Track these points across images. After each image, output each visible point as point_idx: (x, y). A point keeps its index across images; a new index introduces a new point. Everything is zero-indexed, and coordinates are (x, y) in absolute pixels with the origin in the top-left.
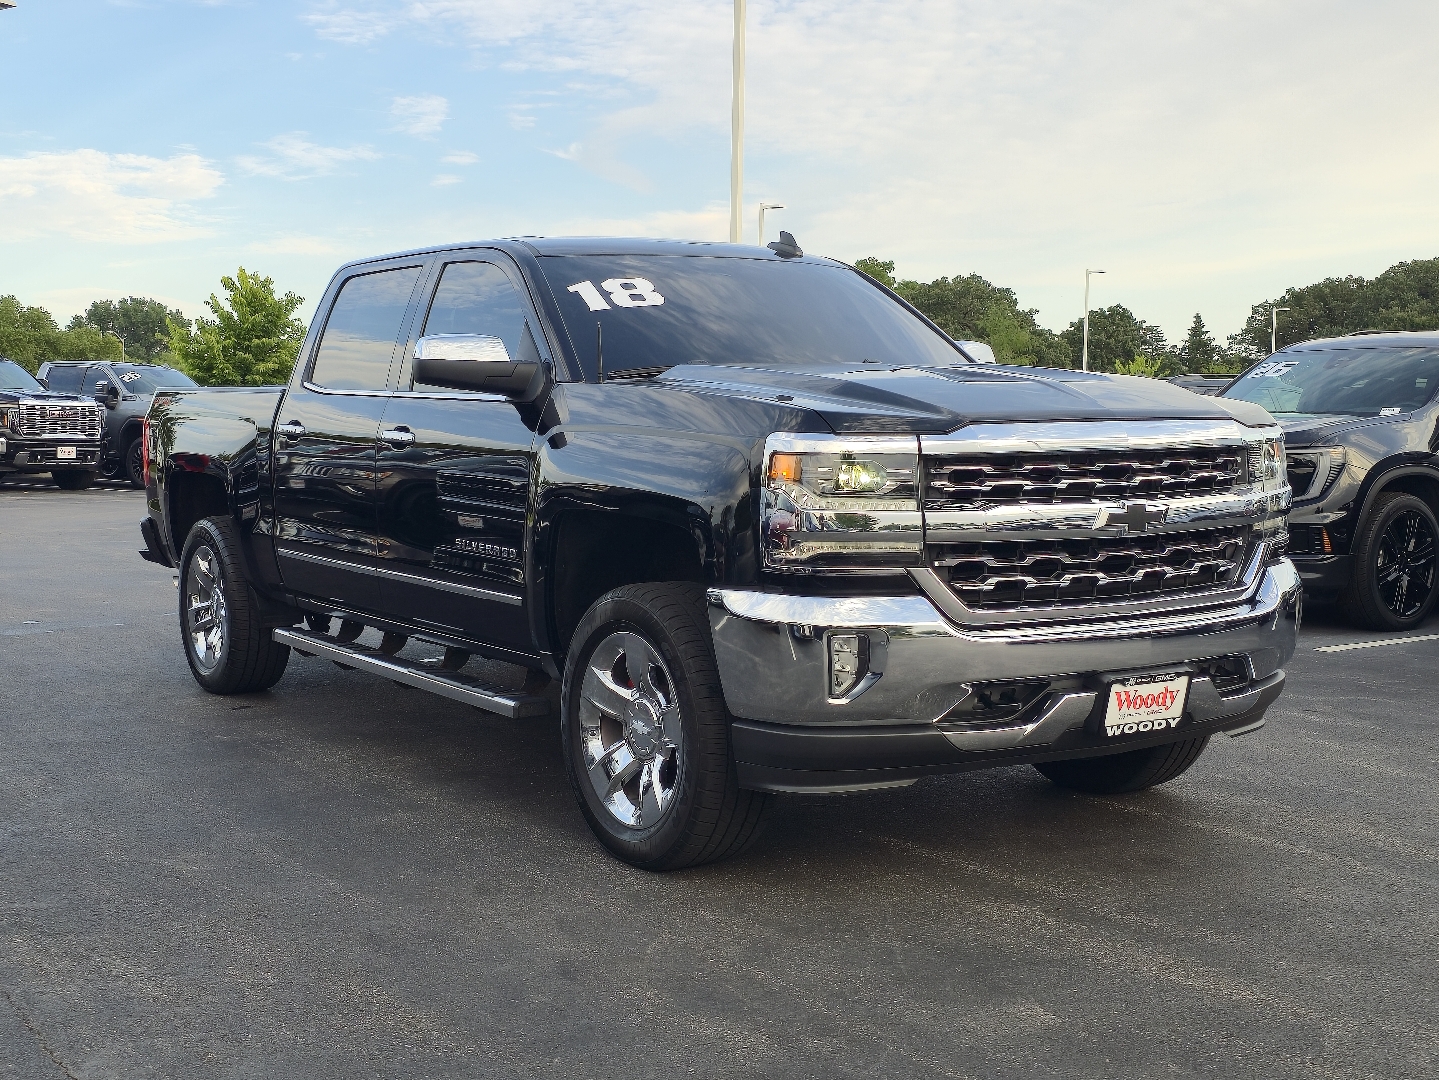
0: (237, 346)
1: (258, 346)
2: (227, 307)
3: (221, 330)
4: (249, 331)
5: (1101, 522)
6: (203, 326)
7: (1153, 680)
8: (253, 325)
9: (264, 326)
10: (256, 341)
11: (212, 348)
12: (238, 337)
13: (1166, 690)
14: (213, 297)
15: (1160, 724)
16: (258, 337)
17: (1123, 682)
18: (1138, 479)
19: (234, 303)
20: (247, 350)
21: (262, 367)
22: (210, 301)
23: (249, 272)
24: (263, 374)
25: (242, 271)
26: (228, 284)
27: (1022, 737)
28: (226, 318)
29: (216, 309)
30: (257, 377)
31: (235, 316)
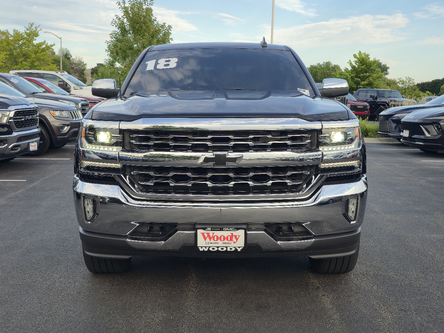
0: (356, 76)
1: (362, 76)
2: (354, 64)
3: (352, 71)
4: (360, 71)
5: (201, 160)
6: (346, 70)
7: (221, 229)
8: (362, 69)
9: (365, 70)
10: (362, 74)
11: (348, 77)
12: (357, 73)
13: (232, 234)
14: (350, 61)
15: (231, 249)
16: (363, 73)
17: (204, 229)
18: (232, 143)
19: (356, 62)
20: (359, 77)
21: (363, 83)
22: (349, 62)
23: (362, 52)
24: (363, 85)
25: (360, 52)
26: (355, 56)
27: (159, 246)
28: (353, 67)
29: (351, 64)
30: (361, 86)
31: (356, 66)
